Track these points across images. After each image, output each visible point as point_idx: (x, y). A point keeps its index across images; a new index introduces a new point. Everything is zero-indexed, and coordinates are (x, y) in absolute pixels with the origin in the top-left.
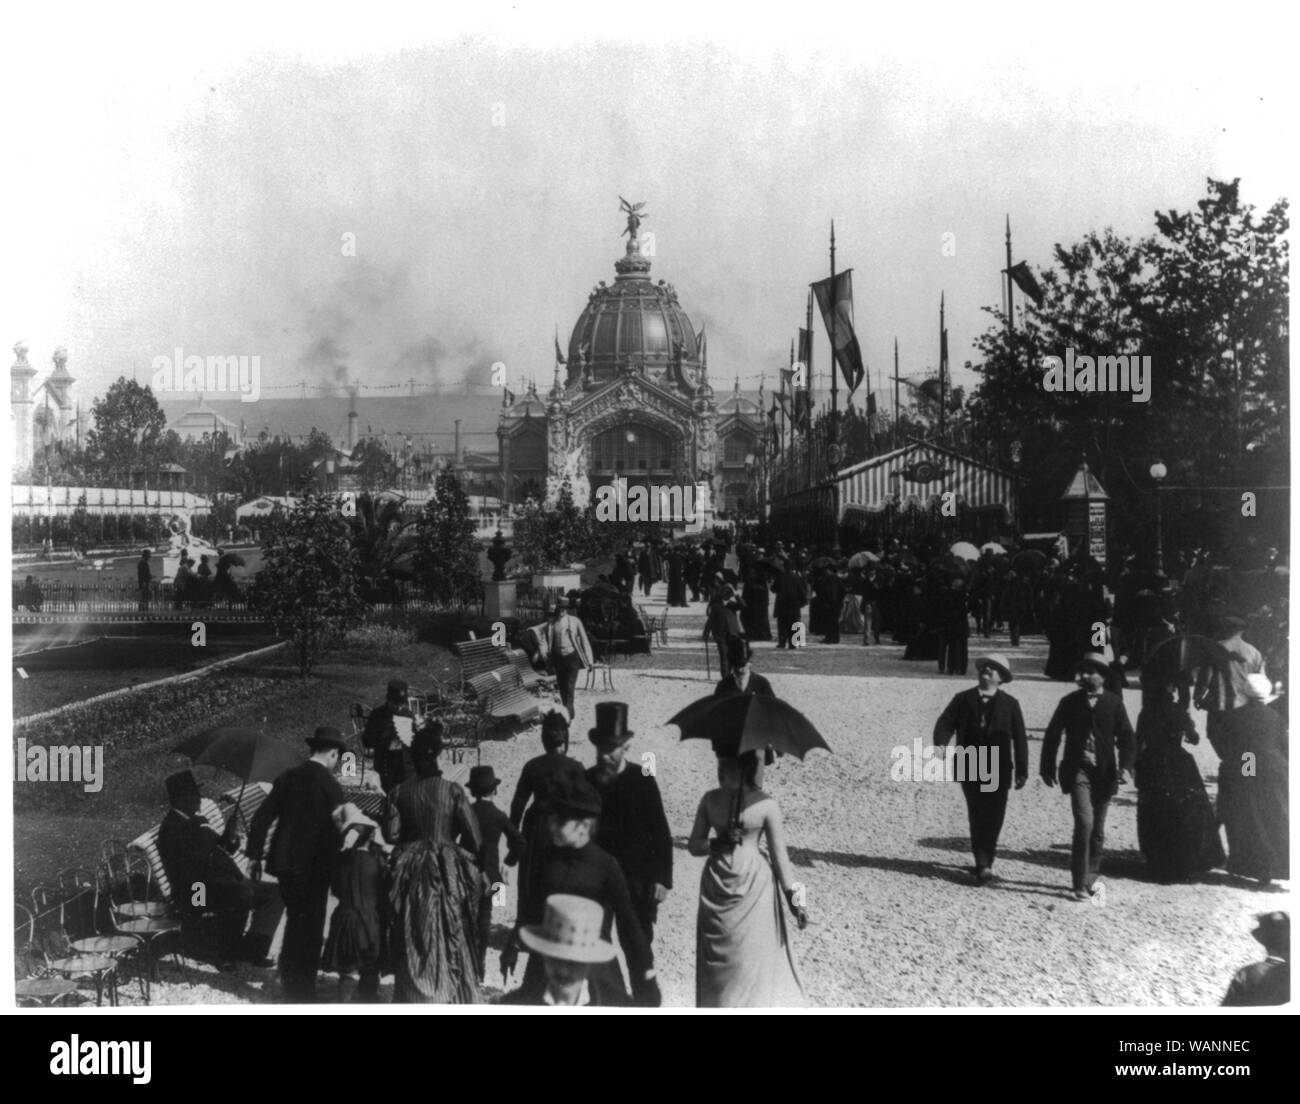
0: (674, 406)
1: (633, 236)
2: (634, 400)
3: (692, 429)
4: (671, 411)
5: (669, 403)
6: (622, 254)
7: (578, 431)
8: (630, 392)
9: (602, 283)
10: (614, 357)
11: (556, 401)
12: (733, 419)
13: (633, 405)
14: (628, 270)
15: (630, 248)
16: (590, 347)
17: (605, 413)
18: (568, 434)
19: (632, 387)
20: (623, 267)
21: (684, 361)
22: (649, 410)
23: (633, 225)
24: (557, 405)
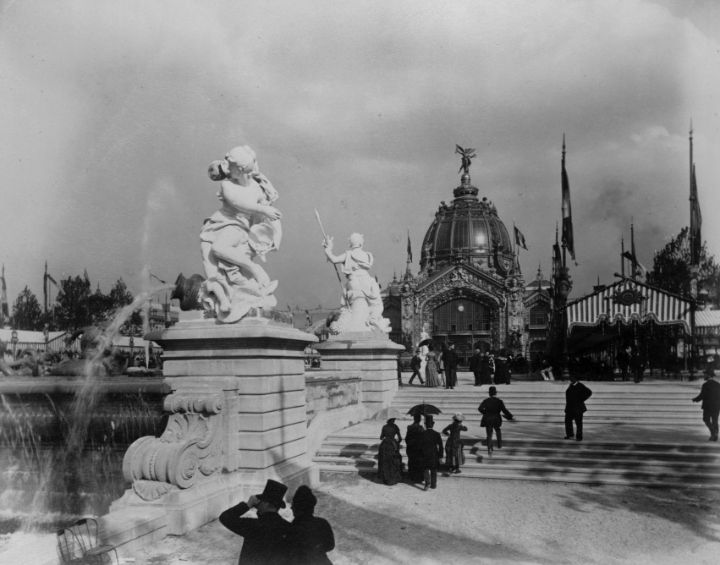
0: (491, 284)
1: (467, 172)
2: (463, 279)
3: (505, 301)
4: (490, 287)
5: (488, 281)
6: (458, 184)
7: (422, 304)
8: (459, 274)
9: (443, 203)
10: (449, 252)
11: (407, 283)
12: (537, 294)
13: (463, 285)
14: (462, 194)
15: (463, 179)
16: (433, 247)
17: (441, 291)
18: (415, 306)
19: (461, 271)
20: (458, 192)
21: (499, 253)
22: (473, 287)
23: (466, 164)
24: (407, 286)
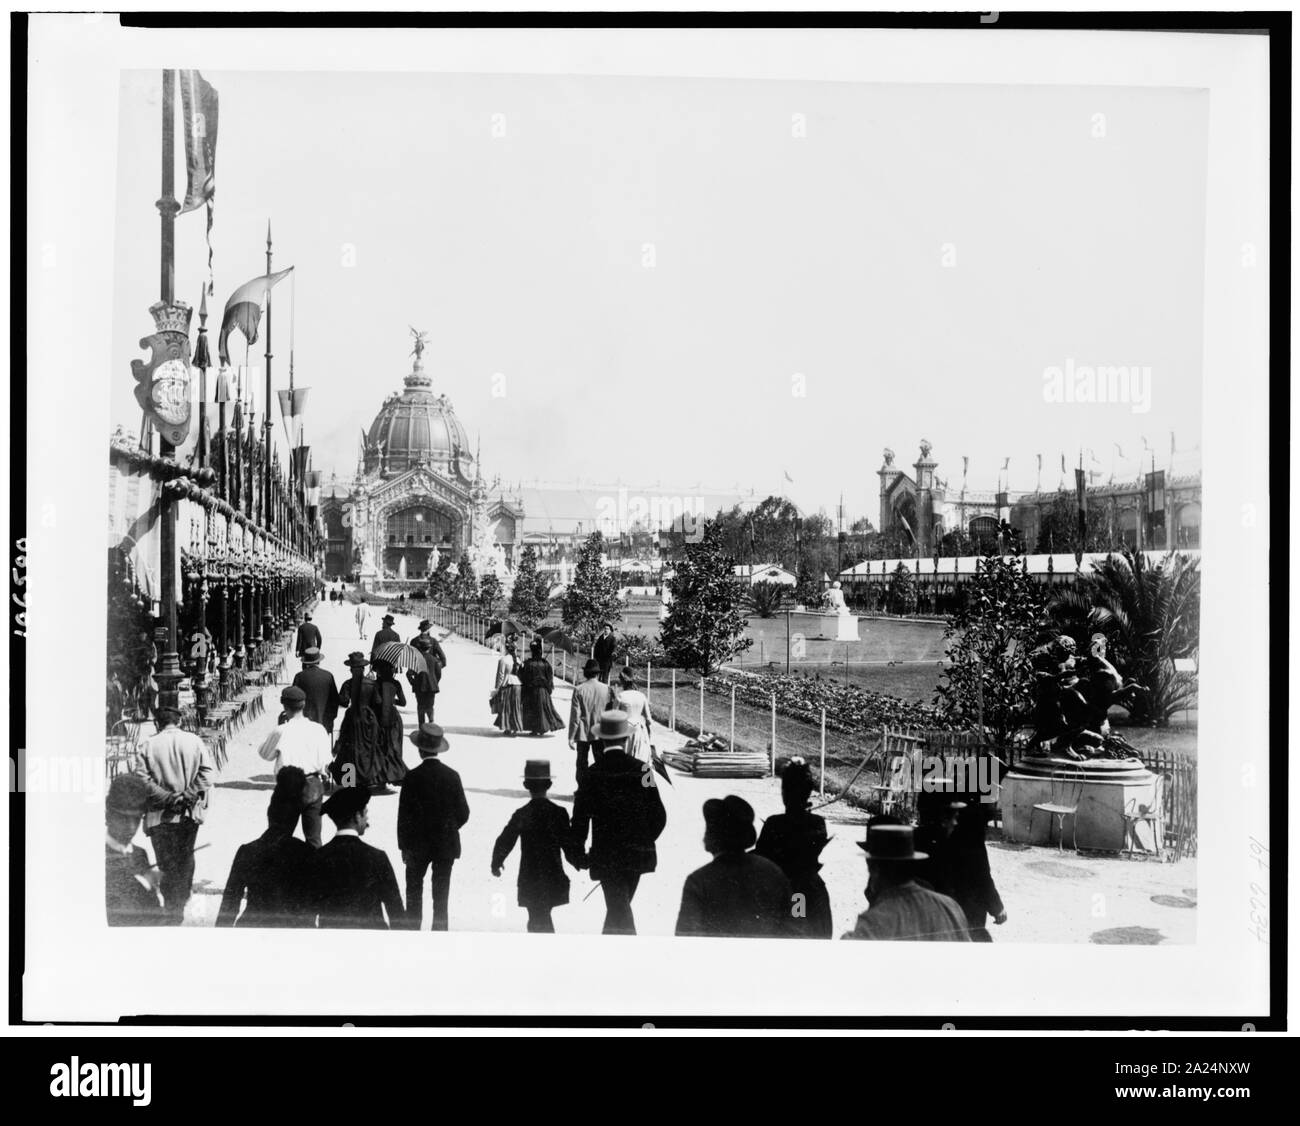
0: (455, 493)
1: (419, 358)
2: (423, 488)
3: (469, 512)
4: (453, 497)
5: (450, 491)
6: (409, 372)
7: (377, 511)
8: (421, 481)
9: (396, 394)
10: (407, 453)
11: (361, 485)
12: (498, 506)
13: (422, 492)
14: (416, 384)
15: (416, 368)
16: (386, 444)
17: (399, 497)
18: (369, 513)
19: (422, 477)
20: (411, 383)
21: (461, 459)
22: (435, 496)
23: (418, 350)
24: (361, 489)
